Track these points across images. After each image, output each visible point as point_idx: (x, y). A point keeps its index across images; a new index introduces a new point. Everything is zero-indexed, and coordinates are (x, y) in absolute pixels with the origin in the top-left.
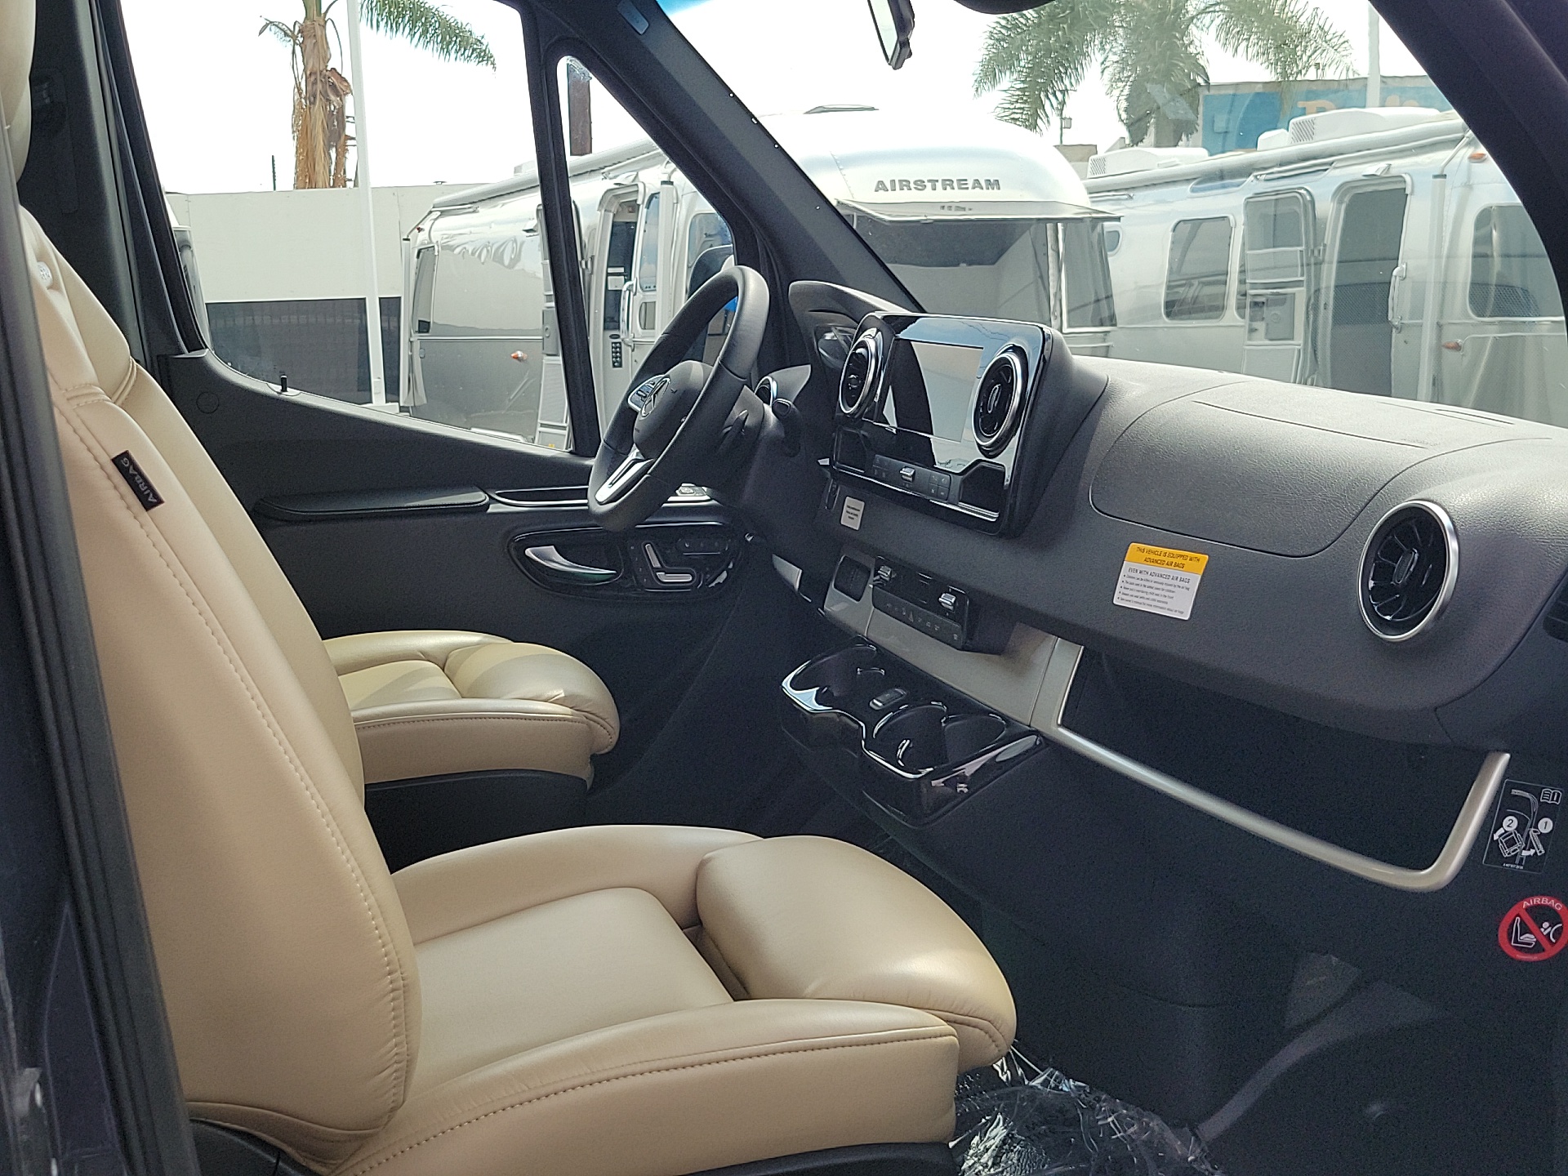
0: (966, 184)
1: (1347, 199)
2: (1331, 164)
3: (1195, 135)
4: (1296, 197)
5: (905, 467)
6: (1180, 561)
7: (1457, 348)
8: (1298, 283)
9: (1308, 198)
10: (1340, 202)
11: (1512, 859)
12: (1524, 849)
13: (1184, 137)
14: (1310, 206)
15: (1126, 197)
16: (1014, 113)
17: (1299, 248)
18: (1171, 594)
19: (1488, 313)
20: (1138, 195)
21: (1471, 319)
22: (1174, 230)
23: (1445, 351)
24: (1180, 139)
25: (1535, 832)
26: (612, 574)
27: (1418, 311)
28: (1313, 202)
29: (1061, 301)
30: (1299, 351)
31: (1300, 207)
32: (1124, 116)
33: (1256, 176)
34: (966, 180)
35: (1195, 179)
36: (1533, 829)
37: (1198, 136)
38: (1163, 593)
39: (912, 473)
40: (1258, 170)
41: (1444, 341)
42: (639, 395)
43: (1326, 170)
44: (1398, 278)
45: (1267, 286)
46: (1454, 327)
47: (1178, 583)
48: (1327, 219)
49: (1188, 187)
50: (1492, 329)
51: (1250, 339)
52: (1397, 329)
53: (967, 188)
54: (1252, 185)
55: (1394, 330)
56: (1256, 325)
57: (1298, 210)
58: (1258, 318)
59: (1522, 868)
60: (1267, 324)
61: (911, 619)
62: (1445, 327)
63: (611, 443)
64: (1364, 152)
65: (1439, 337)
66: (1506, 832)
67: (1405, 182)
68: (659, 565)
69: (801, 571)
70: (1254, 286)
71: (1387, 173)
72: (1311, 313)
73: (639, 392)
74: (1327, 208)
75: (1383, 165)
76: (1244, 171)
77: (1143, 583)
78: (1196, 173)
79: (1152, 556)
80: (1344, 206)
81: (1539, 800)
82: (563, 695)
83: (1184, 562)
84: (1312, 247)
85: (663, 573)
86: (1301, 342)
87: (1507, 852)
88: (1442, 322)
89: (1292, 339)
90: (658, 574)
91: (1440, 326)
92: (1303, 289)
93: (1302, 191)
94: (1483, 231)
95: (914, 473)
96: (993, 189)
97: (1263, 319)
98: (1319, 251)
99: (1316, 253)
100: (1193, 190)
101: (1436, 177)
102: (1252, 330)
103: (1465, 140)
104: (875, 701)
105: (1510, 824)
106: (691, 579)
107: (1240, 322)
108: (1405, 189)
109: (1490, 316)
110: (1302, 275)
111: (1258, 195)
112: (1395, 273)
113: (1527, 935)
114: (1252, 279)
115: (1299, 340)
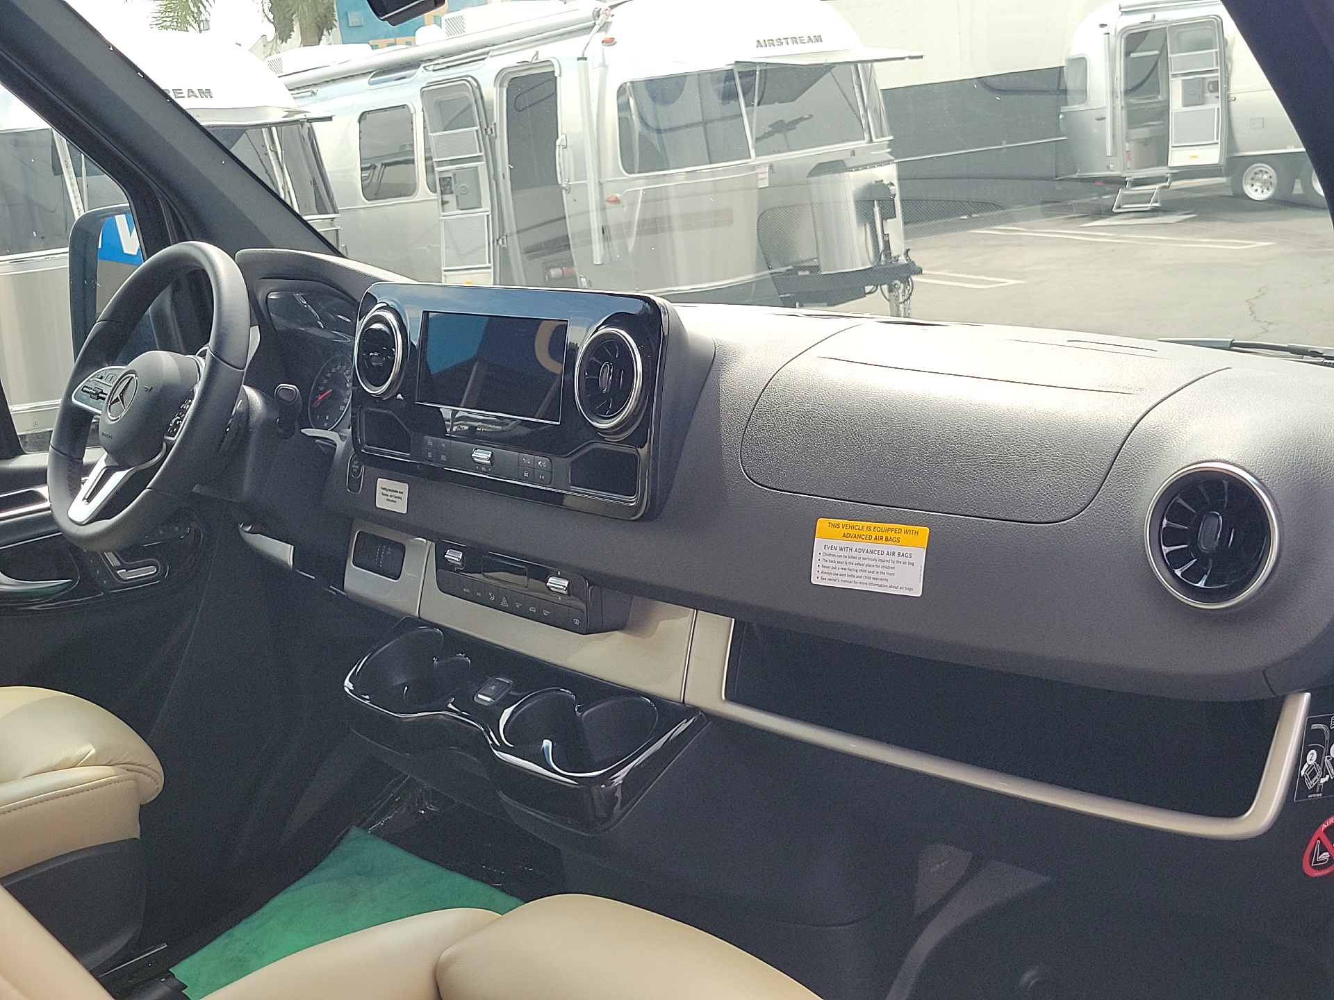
0: (182, 93)
1: (506, 84)
2: (488, 53)
3: (334, 30)
4: (464, 84)
5: (476, 449)
6: (891, 534)
7: (617, 201)
8: (478, 159)
9: (475, 84)
10: (501, 86)
11: (1313, 791)
12: (1322, 777)
13: (325, 32)
14: (477, 91)
15: (310, 93)
16: (165, 21)
17: (475, 128)
18: (890, 571)
19: (637, 170)
20: (322, 91)
21: (625, 176)
22: (360, 121)
23: (608, 204)
24: (322, 34)
25: (1328, 758)
26: (67, 583)
27: (581, 173)
28: (479, 87)
29: (289, 192)
30: (488, 216)
31: (469, 93)
32: (271, 17)
33: (424, 67)
34: (181, 90)
35: (371, 72)
36: (1327, 757)
37: (336, 31)
38: (879, 570)
39: (489, 456)
40: (426, 61)
41: (605, 198)
42: (84, 391)
43: (484, 59)
44: (561, 147)
45: (452, 162)
46: (610, 183)
47: (895, 558)
48: (492, 100)
49: (364, 81)
50: (639, 184)
51: (443, 211)
52: (566, 190)
53: (184, 97)
54: (422, 76)
55: (564, 192)
56: (447, 197)
57: (468, 95)
58: (448, 191)
59: (1321, 795)
60: (457, 197)
61: (504, 603)
62: (604, 185)
63: (61, 449)
64: (513, 41)
65: (601, 194)
66: (1309, 765)
67: (553, 65)
68: (119, 564)
69: (293, 547)
70: (440, 164)
71: (536, 59)
72: (494, 182)
73: (85, 389)
74: (493, 93)
75: (531, 52)
76: (412, 64)
77: (848, 560)
78: (371, 67)
79: (851, 531)
80: (505, 90)
81: (1329, 728)
82: (93, 751)
83: (897, 535)
84: (486, 127)
85: (124, 570)
86: (489, 208)
87: (1310, 784)
88: (602, 181)
89: (480, 207)
90: (118, 572)
91: (600, 184)
92: (484, 163)
93: (469, 79)
94: (623, 99)
95: (492, 454)
96: (207, 97)
97: (452, 193)
98: (491, 129)
99: (489, 130)
100: (370, 84)
101: (579, 59)
102: (444, 203)
103: (597, 27)
104: (480, 696)
105: (1312, 756)
106: (156, 570)
107: (433, 196)
108: (554, 71)
109: (639, 173)
110: (481, 152)
111: (430, 84)
112: (558, 143)
113: (1324, 854)
114: (438, 158)
115: (486, 207)
